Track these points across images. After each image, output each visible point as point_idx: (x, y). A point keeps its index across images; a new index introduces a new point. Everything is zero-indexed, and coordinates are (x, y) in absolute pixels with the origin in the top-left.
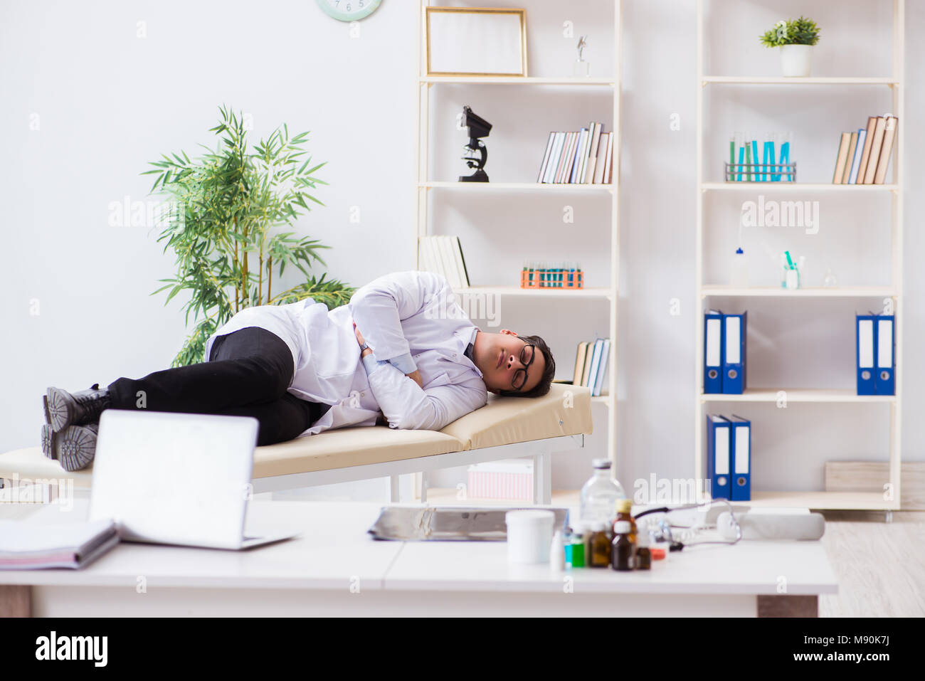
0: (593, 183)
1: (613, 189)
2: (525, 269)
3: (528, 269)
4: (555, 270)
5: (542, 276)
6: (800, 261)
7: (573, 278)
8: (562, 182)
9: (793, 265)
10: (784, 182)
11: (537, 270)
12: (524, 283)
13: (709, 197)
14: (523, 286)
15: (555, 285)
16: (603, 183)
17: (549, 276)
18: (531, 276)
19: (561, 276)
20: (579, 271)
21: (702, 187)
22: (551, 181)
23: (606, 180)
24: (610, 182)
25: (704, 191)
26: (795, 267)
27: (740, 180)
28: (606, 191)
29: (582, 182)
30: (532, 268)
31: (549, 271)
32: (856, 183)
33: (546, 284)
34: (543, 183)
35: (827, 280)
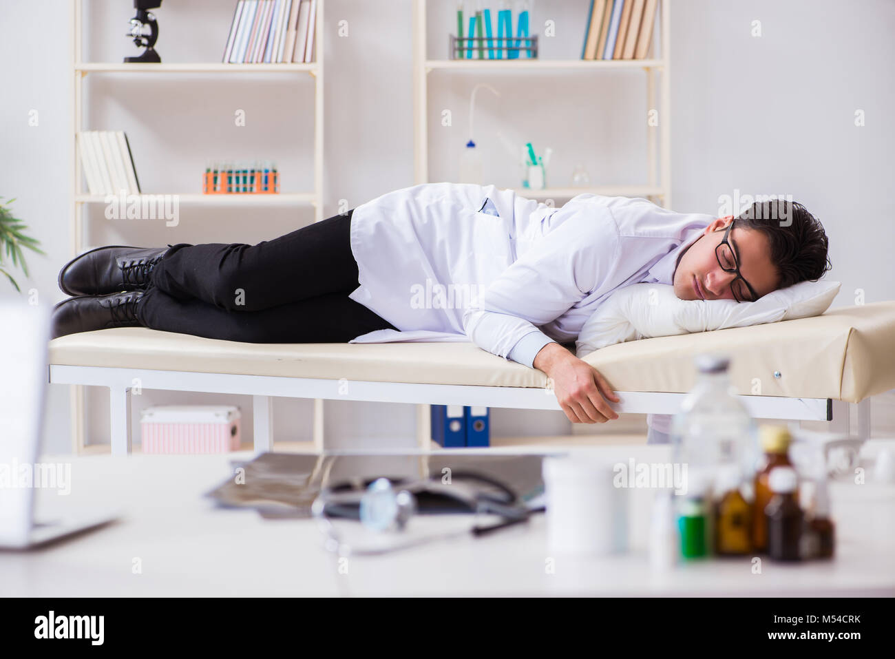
0: (292, 61)
1: (318, 69)
2: (208, 171)
3: (212, 171)
4: (245, 172)
5: (230, 179)
6: (547, 154)
7: (269, 181)
8: (254, 60)
9: (537, 160)
10: (523, 59)
11: (223, 172)
12: (207, 188)
13: (433, 79)
14: (207, 192)
15: (245, 190)
16: (304, 61)
17: (237, 178)
18: (215, 179)
19: (252, 178)
20: (275, 171)
21: (424, 66)
22: (240, 60)
23: (308, 58)
24: (313, 60)
25: (429, 70)
26: (538, 162)
27: (470, 57)
28: (309, 72)
29: (279, 60)
30: (216, 169)
31: (237, 172)
32: (613, 58)
33: (234, 188)
34: (229, 62)
35: (577, 178)
